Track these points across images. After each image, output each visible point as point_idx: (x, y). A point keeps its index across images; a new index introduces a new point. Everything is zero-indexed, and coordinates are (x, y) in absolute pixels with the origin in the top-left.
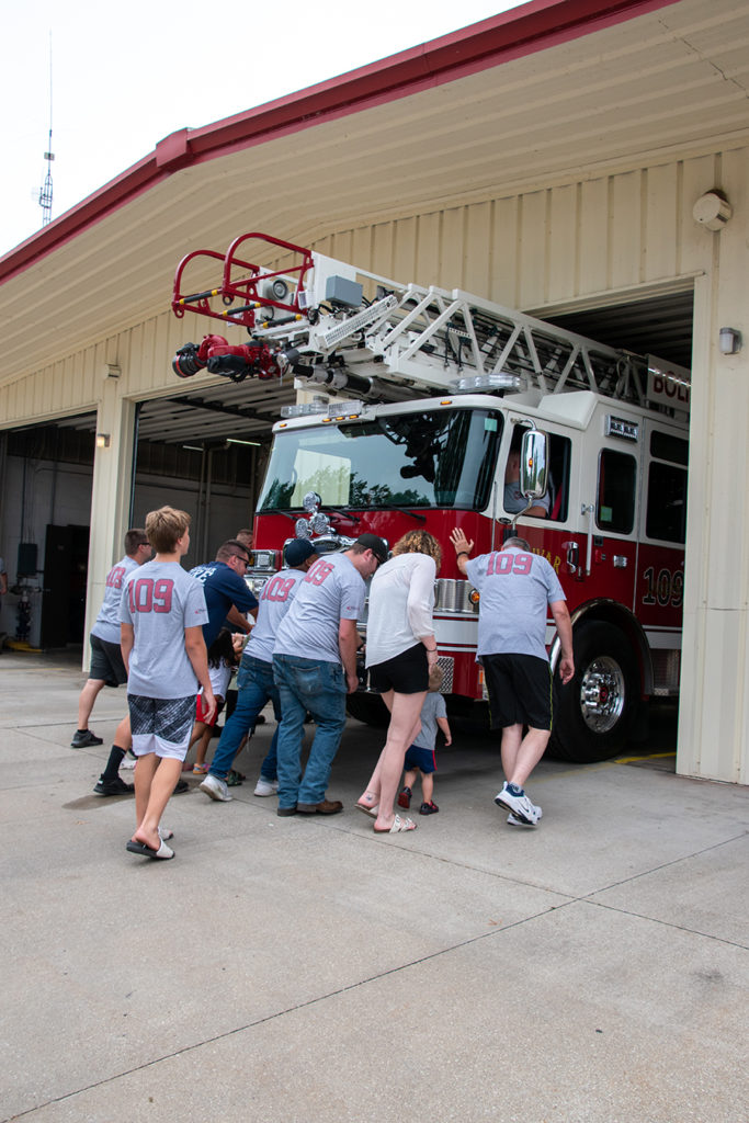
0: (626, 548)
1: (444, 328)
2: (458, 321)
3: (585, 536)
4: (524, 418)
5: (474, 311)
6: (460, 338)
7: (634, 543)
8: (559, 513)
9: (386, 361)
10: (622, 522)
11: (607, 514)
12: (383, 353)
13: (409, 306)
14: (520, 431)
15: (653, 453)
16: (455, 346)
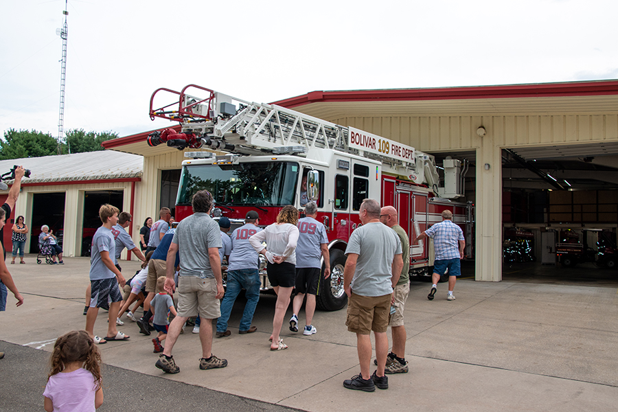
0: (345, 216)
1: (268, 122)
2: (274, 118)
3: (331, 213)
4: (307, 165)
5: (279, 113)
6: (275, 126)
7: (348, 214)
8: (320, 204)
9: (246, 139)
10: (344, 206)
11: (338, 201)
12: (245, 136)
13: (253, 112)
14: (306, 171)
15: (355, 174)
16: (273, 129)
